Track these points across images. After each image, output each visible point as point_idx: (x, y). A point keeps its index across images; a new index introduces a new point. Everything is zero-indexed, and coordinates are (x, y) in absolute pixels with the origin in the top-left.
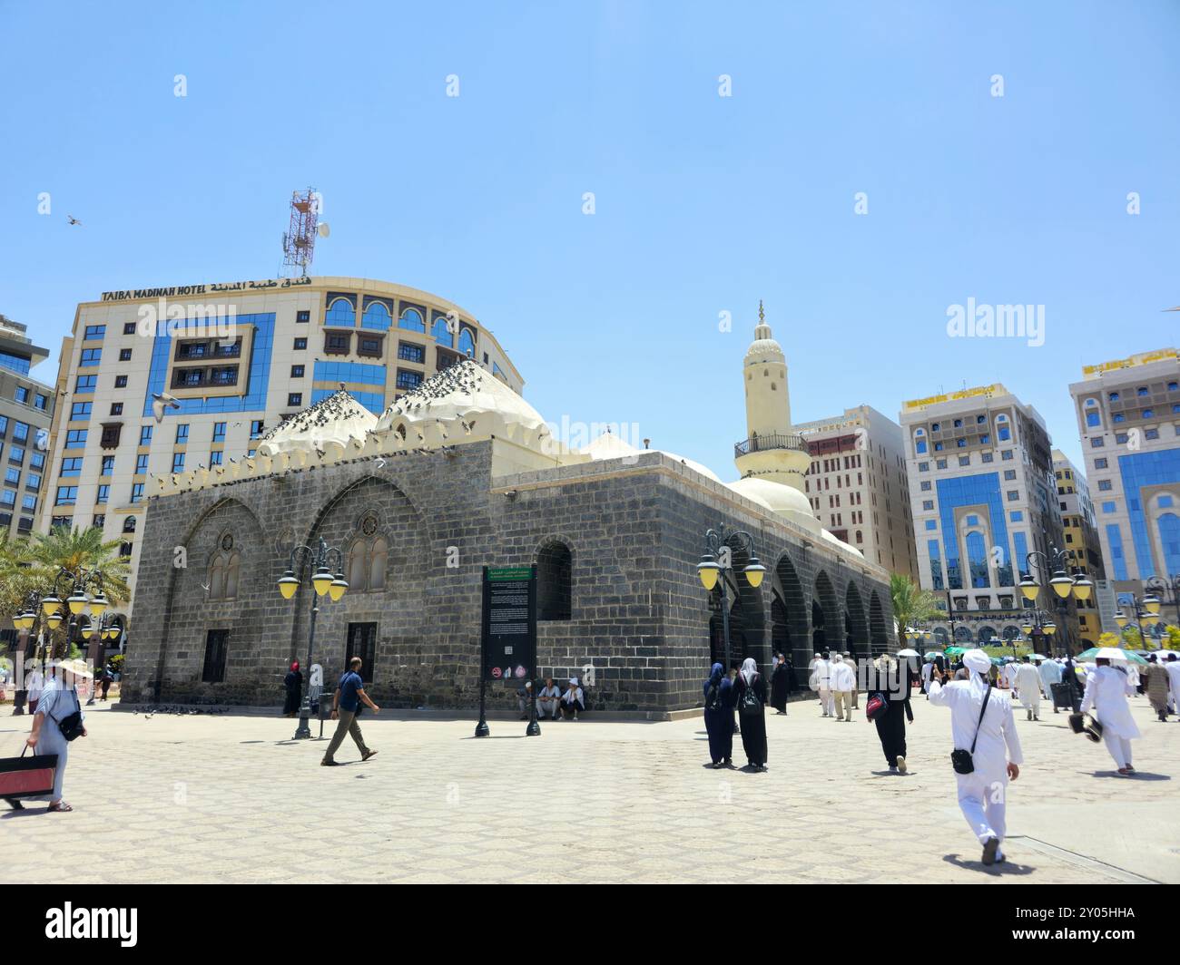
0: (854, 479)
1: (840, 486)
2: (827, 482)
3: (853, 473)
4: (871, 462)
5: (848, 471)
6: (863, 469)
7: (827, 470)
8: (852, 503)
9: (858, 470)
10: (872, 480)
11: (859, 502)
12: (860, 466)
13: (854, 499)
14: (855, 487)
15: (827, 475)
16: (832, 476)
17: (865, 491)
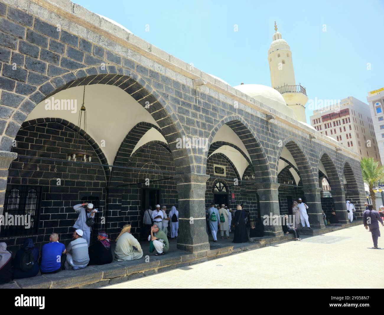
0: (347, 128)
1: (341, 131)
2: (335, 131)
3: (347, 126)
4: (355, 120)
5: (344, 125)
6: (352, 123)
7: (335, 126)
8: (348, 138)
9: (349, 124)
10: (356, 128)
11: (351, 137)
12: (350, 122)
13: (349, 136)
14: (348, 131)
15: (335, 127)
16: (337, 128)
17: (353, 133)
